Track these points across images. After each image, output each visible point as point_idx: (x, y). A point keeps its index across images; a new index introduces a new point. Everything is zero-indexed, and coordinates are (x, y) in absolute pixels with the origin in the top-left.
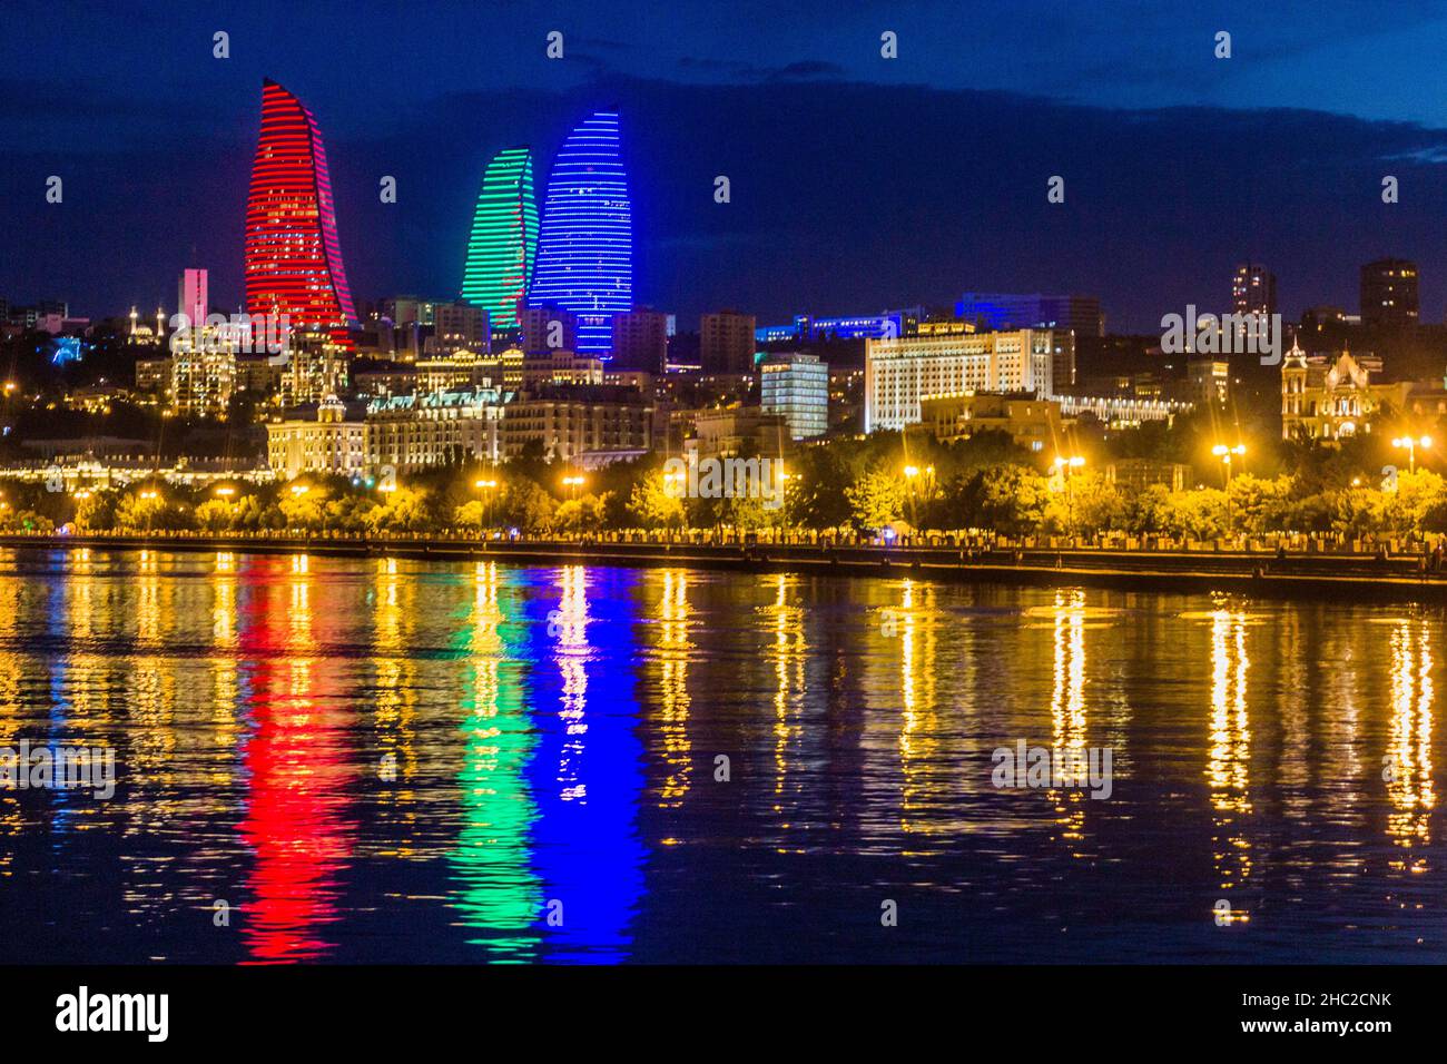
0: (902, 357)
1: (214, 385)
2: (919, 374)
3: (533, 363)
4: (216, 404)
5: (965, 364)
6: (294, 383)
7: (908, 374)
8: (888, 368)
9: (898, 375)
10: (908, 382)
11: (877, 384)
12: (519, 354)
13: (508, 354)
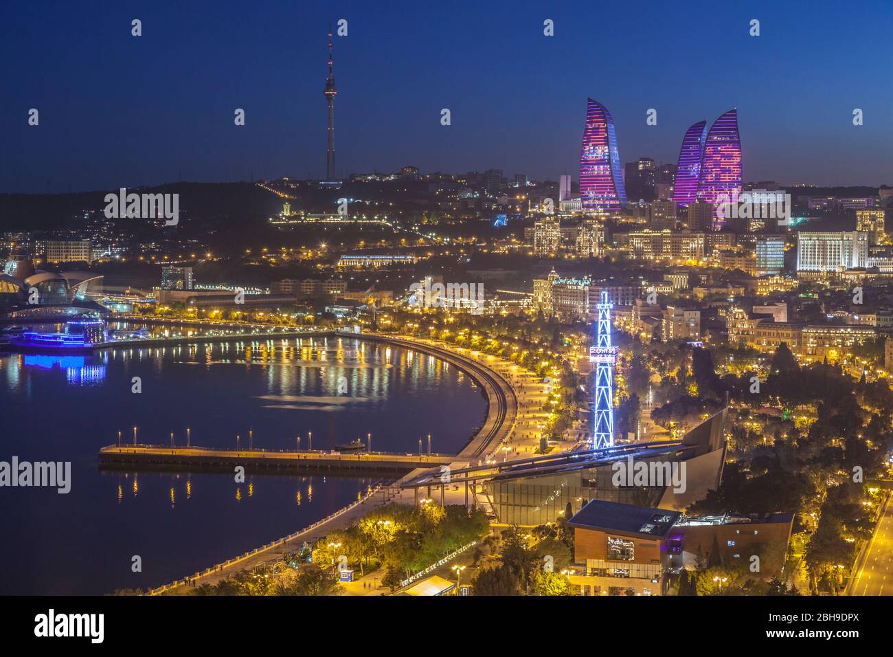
0: (811, 240)
1: (551, 241)
2: (817, 247)
3: (675, 235)
4: (551, 249)
5: (833, 244)
6: (582, 241)
7: (813, 247)
8: (806, 244)
9: (809, 247)
10: (813, 250)
11: (802, 250)
12: (669, 231)
13: (665, 231)
